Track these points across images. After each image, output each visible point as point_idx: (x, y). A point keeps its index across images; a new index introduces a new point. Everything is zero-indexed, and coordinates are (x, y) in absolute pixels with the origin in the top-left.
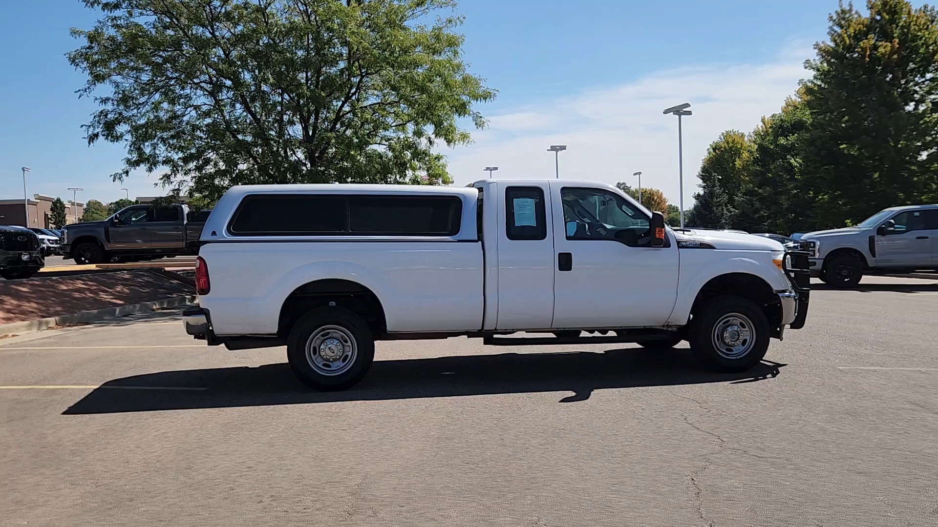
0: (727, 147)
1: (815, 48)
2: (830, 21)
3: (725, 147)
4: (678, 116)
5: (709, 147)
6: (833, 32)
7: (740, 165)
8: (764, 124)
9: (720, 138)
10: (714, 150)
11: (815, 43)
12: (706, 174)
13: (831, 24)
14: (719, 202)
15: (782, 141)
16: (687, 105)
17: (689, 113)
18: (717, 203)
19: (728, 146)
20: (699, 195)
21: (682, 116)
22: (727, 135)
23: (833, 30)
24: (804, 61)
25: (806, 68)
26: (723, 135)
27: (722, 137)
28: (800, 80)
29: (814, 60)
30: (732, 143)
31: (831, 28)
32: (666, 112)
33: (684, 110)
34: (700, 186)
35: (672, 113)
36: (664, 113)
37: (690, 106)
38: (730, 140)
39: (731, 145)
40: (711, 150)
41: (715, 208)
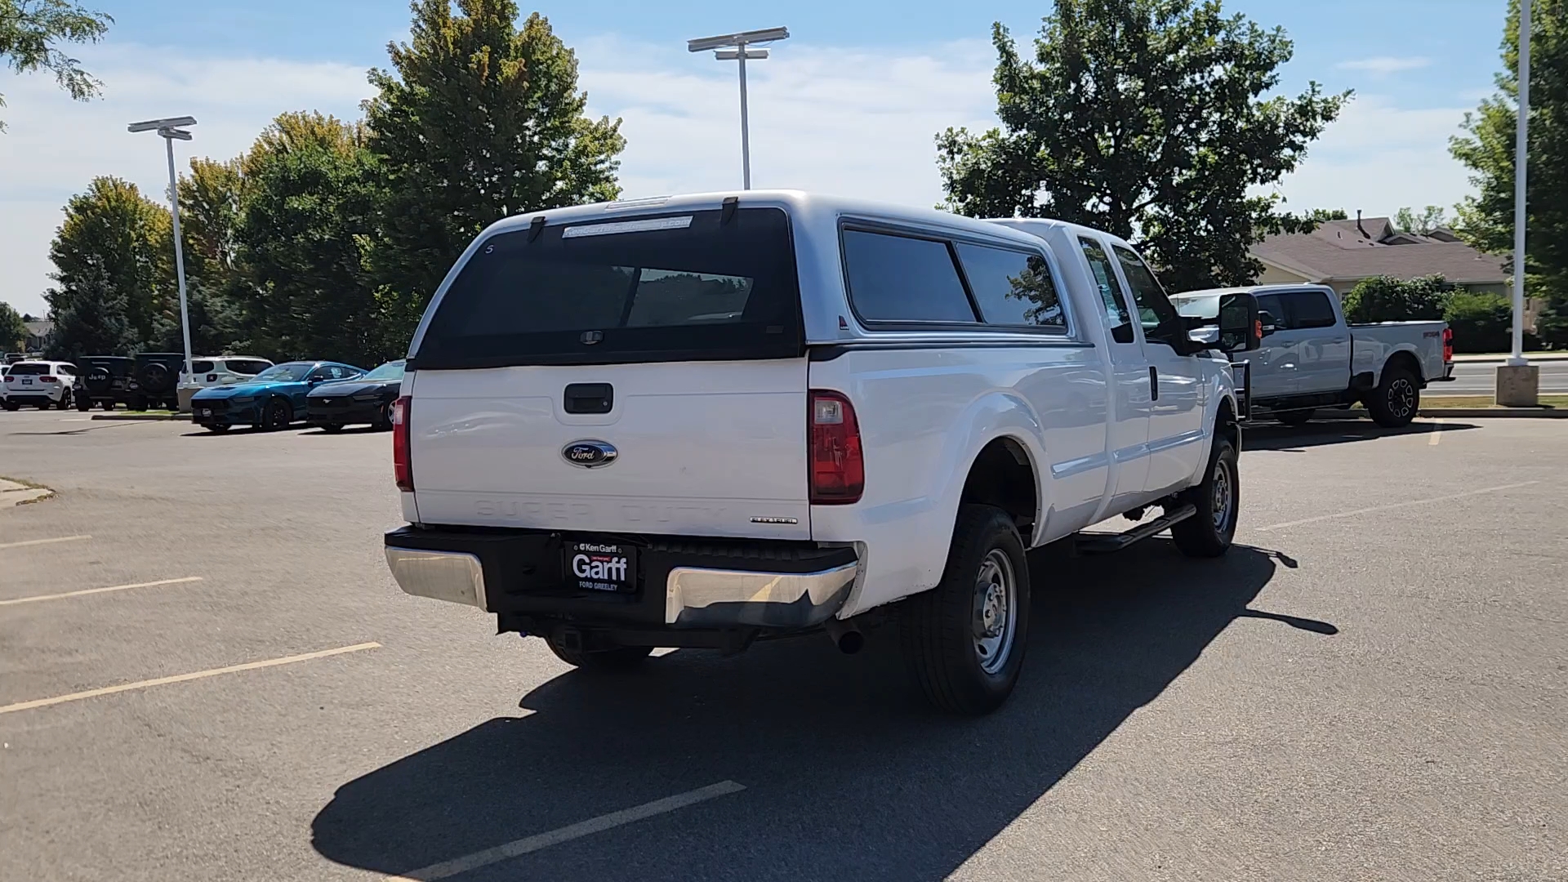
0: (108, 207)
1: (390, 52)
2: (413, 10)
3: (105, 207)
4: (165, 139)
5: (67, 204)
6: (418, 30)
7: (157, 242)
8: (196, 171)
9: (92, 190)
10: (79, 209)
11: (389, 44)
12: (68, 255)
13: (415, 15)
14: (112, 307)
15: (294, 203)
16: (190, 121)
17: (186, 136)
18: (108, 309)
19: (110, 205)
20: (53, 292)
21: (173, 140)
22: (101, 185)
23: (419, 26)
24: (369, 69)
25: (371, 81)
26: (96, 185)
27: (94, 187)
28: (363, 101)
29: (384, 71)
30: (116, 201)
31: (415, 22)
32: (136, 128)
33: (176, 128)
34: (53, 277)
35: (156, 131)
36: (130, 129)
37: (195, 123)
38: (112, 194)
39: (113, 204)
40: (71, 211)
41: (106, 319)
